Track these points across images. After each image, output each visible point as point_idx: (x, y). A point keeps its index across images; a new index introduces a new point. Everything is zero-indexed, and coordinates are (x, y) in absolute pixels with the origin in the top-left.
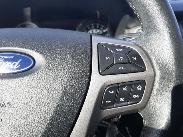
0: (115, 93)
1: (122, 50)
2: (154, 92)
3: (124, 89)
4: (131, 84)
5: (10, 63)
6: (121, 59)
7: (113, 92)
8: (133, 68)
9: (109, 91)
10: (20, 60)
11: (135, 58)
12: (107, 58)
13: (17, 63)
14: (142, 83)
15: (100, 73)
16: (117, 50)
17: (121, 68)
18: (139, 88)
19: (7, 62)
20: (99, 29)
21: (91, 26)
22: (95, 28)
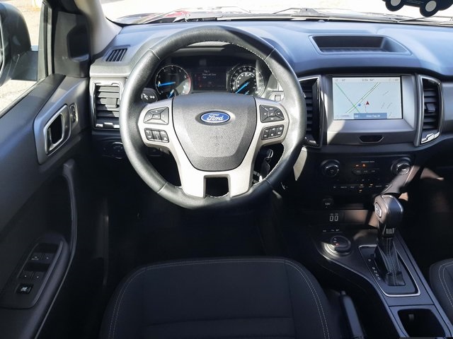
0: (269, 131)
1: (273, 109)
3: (273, 129)
4: (277, 127)
6: (272, 114)
8: (278, 119)
9: (266, 131)
10: (223, 116)
11: (279, 114)
12: (265, 114)
14: (283, 126)
15: (261, 122)
16: (270, 109)
17: (272, 119)
19: (217, 117)
20: (251, 71)
21: (242, 69)
22: (247, 70)
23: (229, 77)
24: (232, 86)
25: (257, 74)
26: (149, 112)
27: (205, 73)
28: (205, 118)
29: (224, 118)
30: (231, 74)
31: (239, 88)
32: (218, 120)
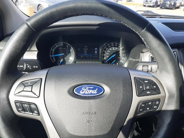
0: (145, 106)
1: (147, 82)
2: (165, 104)
3: (149, 103)
4: (153, 101)
5: (92, 90)
6: (148, 87)
7: (144, 105)
8: (154, 93)
9: (142, 105)
10: (97, 89)
11: (155, 87)
12: (140, 87)
13: (95, 91)
14: (159, 100)
15: (137, 96)
16: (145, 82)
17: (148, 92)
18: (157, 103)
19: (90, 90)
20: (117, 47)
21: (111, 45)
22: (114, 46)
23: (102, 51)
24: (104, 57)
25: (121, 48)
26: (22, 83)
27: (86, 48)
28: (78, 91)
29: (99, 91)
30: (103, 48)
31: (108, 58)
32: (91, 94)
